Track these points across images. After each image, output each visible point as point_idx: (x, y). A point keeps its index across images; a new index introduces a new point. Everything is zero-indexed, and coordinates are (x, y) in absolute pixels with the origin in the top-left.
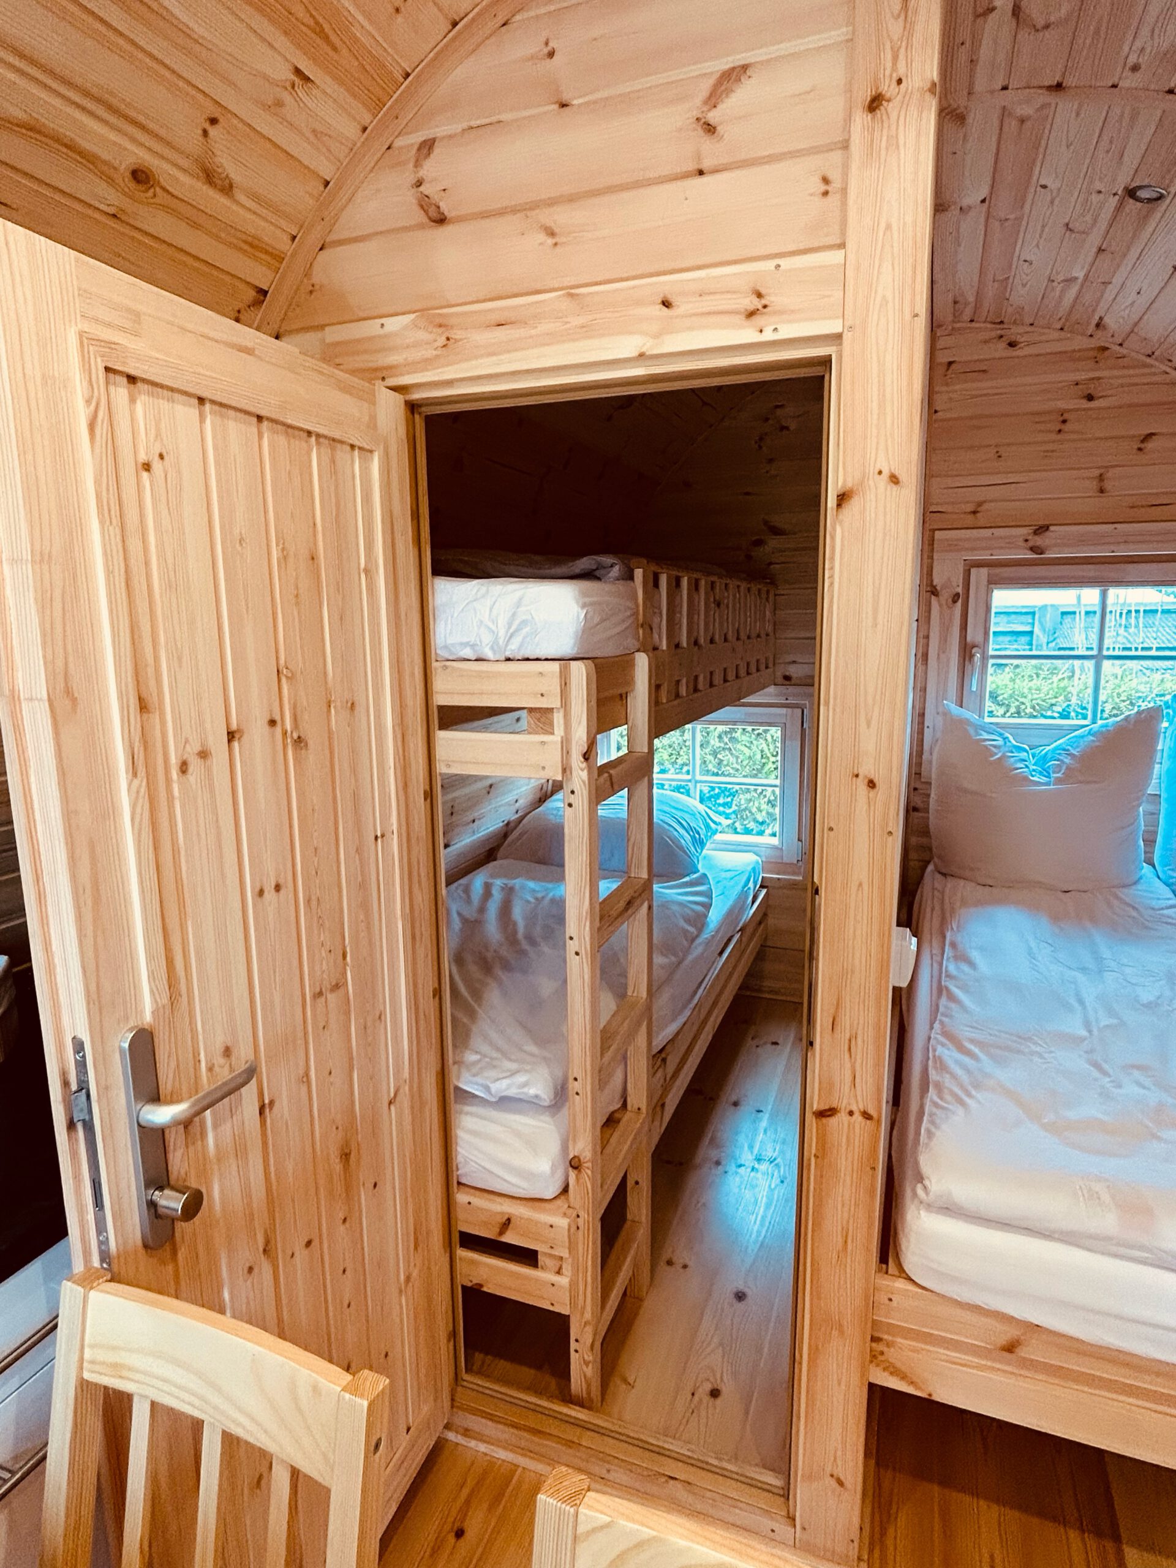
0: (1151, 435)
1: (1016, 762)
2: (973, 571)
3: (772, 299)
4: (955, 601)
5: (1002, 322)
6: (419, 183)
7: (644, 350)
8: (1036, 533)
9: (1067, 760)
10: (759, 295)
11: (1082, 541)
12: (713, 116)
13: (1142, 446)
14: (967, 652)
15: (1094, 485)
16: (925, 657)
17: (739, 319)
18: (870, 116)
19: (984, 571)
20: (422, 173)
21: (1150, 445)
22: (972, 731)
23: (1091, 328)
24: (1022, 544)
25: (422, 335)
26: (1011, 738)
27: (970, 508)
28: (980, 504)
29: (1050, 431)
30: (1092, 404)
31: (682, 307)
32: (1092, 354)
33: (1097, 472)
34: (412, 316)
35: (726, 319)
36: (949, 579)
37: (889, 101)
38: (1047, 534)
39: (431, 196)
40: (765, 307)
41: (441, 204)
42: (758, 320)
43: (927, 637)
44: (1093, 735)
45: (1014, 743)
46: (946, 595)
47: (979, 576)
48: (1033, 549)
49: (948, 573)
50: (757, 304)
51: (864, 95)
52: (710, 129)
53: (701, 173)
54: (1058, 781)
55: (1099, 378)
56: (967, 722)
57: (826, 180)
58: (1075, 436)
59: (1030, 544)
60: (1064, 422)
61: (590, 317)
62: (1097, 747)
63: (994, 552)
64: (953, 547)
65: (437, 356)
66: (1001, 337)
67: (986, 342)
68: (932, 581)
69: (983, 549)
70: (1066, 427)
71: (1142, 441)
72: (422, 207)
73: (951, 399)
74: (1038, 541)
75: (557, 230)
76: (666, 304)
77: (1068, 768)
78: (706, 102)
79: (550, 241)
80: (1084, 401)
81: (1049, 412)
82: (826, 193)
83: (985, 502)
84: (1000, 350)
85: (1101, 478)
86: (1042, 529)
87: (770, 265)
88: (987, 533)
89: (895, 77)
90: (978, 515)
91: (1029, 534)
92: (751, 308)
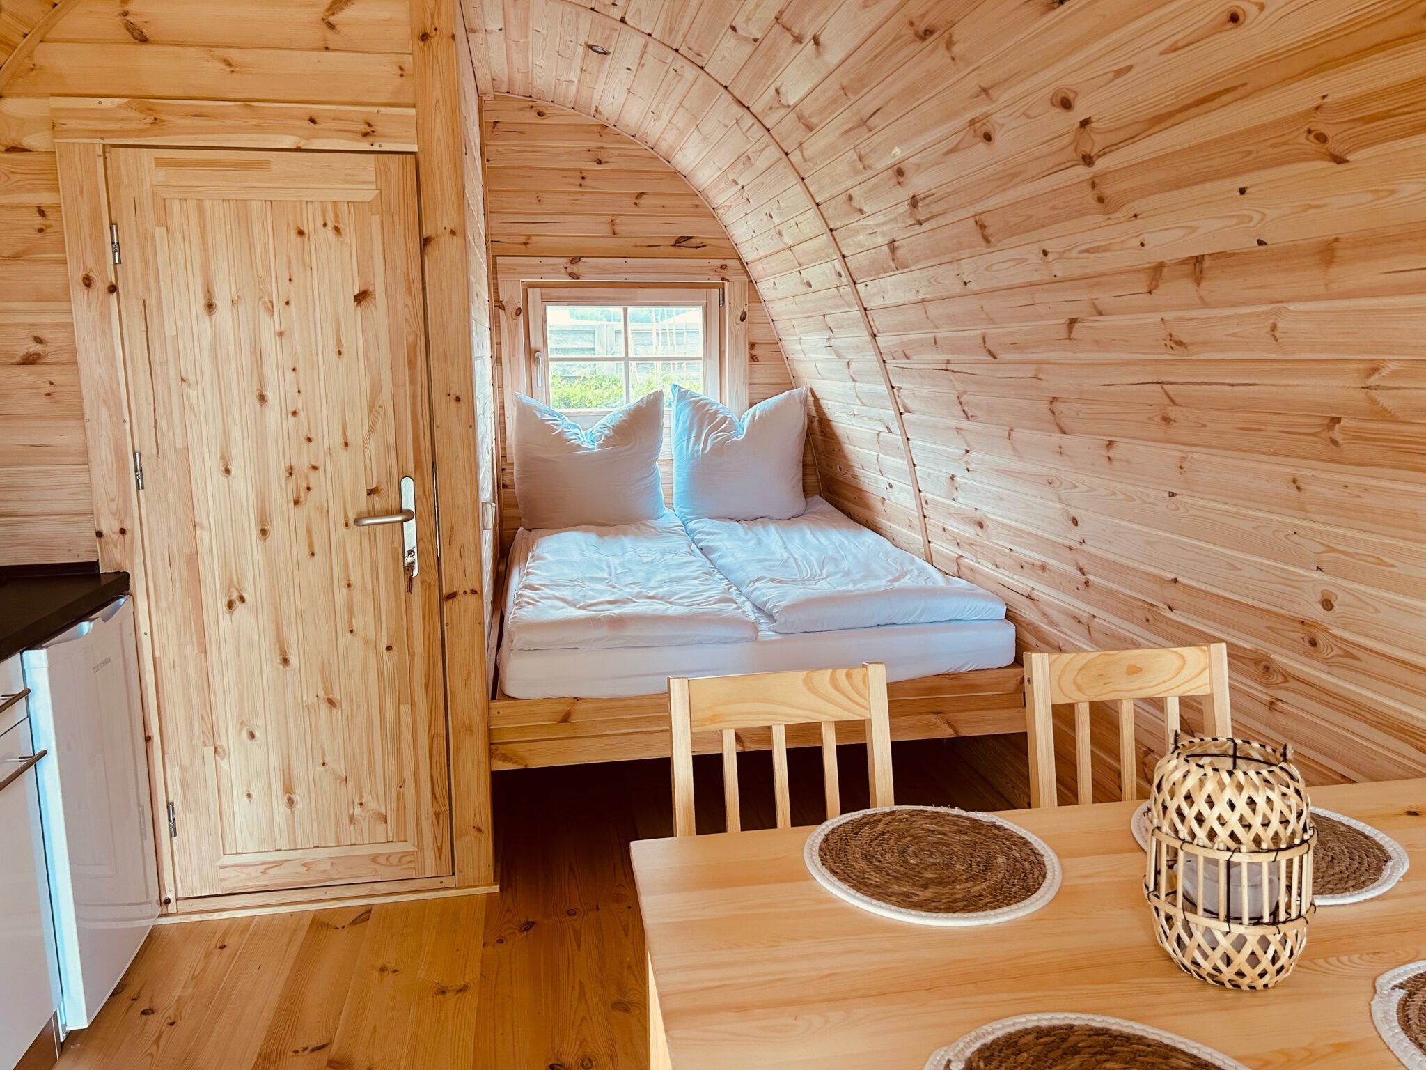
0: (642, 194)
1: (571, 435)
2: (530, 290)
3: (377, 128)
4: (518, 315)
5: (530, 97)
6: (126, 14)
7: (300, 145)
8: (571, 262)
9: (606, 432)
10: (369, 125)
11: (605, 270)
12: (333, 19)
13: (637, 201)
14: (533, 356)
15: (608, 228)
16: (499, 359)
17: (359, 137)
18: (422, 43)
19: (538, 290)
20: (127, 8)
21: (642, 201)
22: (539, 415)
23: (593, 112)
24: (563, 270)
25: (133, 114)
26: (567, 418)
27: (523, 239)
28: (529, 237)
29: (575, 185)
30: (601, 167)
31: (323, 125)
32: (598, 129)
33: (610, 219)
34: (126, 100)
35: (350, 135)
36: (512, 297)
37: (431, 37)
38: (580, 263)
39: (135, 23)
40: (373, 132)
41: (144, 30)
42: (371, 139)
43: (499, 344)
44: (621, 413)
45: (569, 422)
46: (511, 309)
47: (535, 295)
48: (571, 275)
49: (510, 292)
50: (368, 129)
51: (418, 32)
52: (331, 26)
53: (327, 49)
54: (600, 446)
55: (603, 148)
56: (535, 407)
57: (401, 68)
58: (590, 190)
59: (569, 270)
60: (583, 178)
61: (263, 121)
62: (624, 421)
63: (543, 276)
64: (511, 271)
65: (146, 129)
66: (532, 107)
67: (520, 109)
68: (499, 297)
69: (535, 273)
70: (584, 183)
71: (637, 198)
72: (128, 29)
73: (498, 151)
74: (574, 269)
75: (233, 64)
76: (313, 121)
77: (606, 436)
78: (328, 10)
79: (228, 69)
80: (595, 164)
81: (575, 170)
82: (402, 75)
83: (533, 235)
84: (531, 117)
85: (613, 223)
86: (576, 260)
87: (375, 109)
88: (536, 260)
89: (433, 27)
90: (528, 246)
91: (567, 263)
92: (365, 131)
